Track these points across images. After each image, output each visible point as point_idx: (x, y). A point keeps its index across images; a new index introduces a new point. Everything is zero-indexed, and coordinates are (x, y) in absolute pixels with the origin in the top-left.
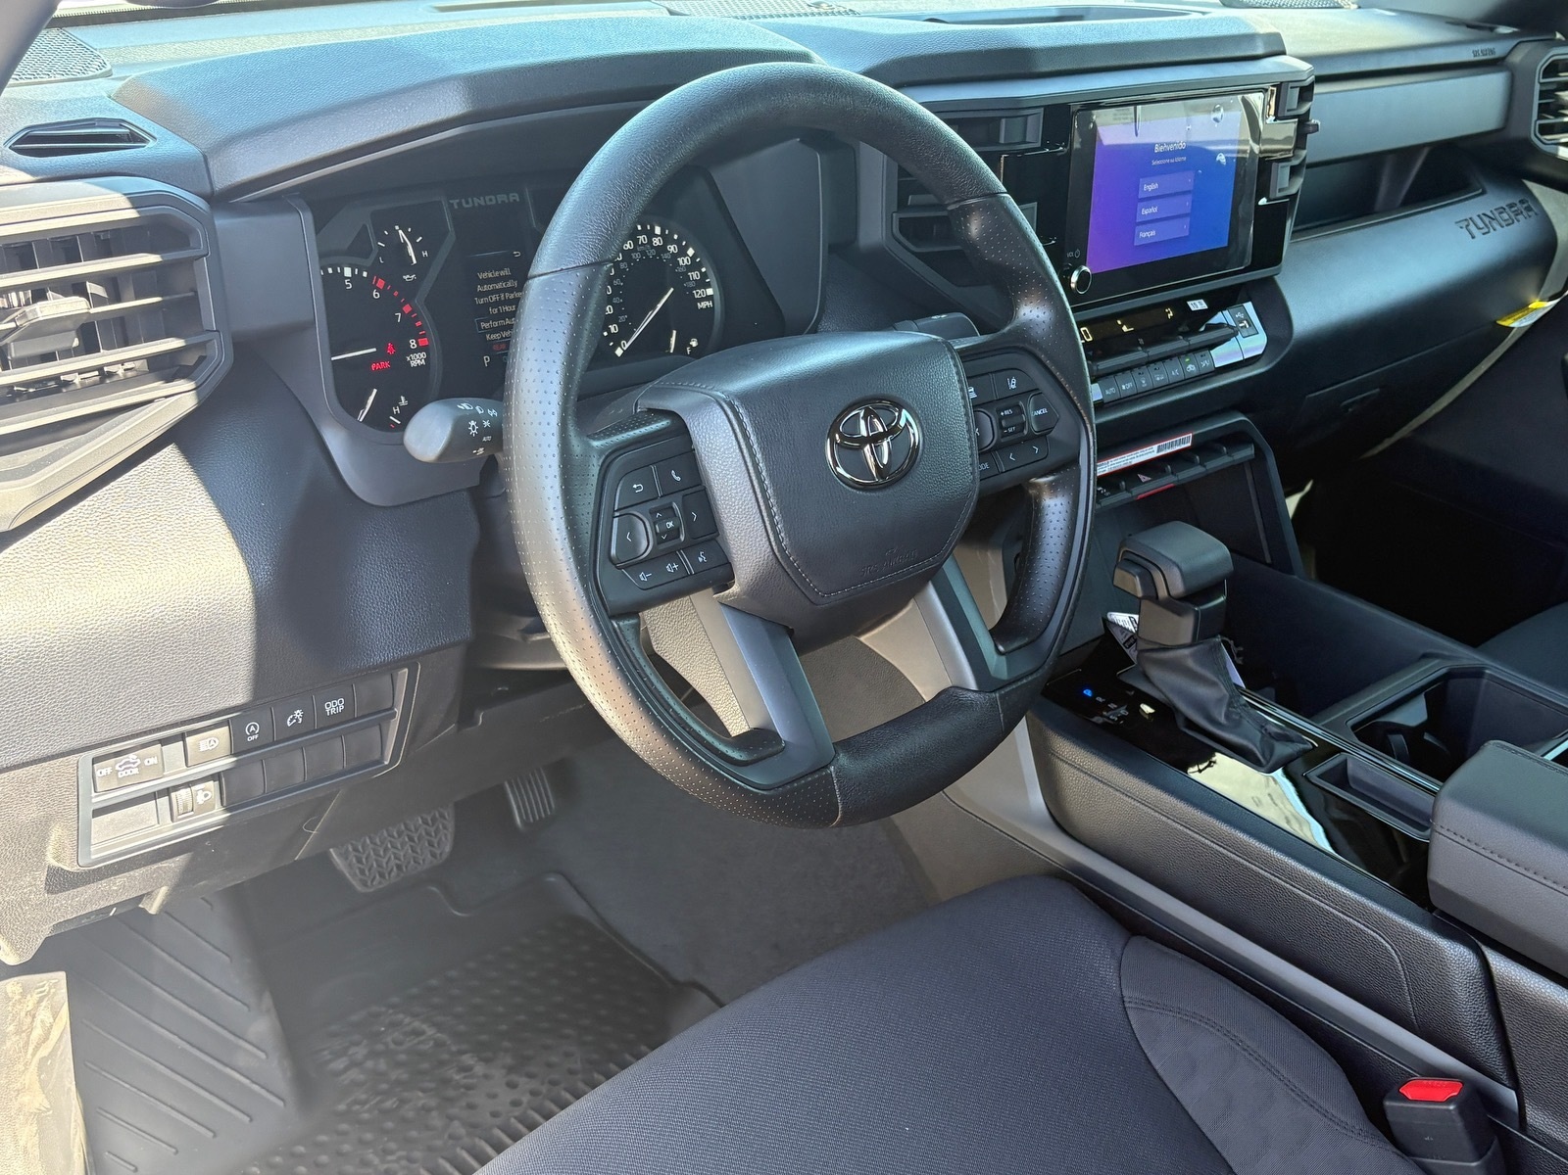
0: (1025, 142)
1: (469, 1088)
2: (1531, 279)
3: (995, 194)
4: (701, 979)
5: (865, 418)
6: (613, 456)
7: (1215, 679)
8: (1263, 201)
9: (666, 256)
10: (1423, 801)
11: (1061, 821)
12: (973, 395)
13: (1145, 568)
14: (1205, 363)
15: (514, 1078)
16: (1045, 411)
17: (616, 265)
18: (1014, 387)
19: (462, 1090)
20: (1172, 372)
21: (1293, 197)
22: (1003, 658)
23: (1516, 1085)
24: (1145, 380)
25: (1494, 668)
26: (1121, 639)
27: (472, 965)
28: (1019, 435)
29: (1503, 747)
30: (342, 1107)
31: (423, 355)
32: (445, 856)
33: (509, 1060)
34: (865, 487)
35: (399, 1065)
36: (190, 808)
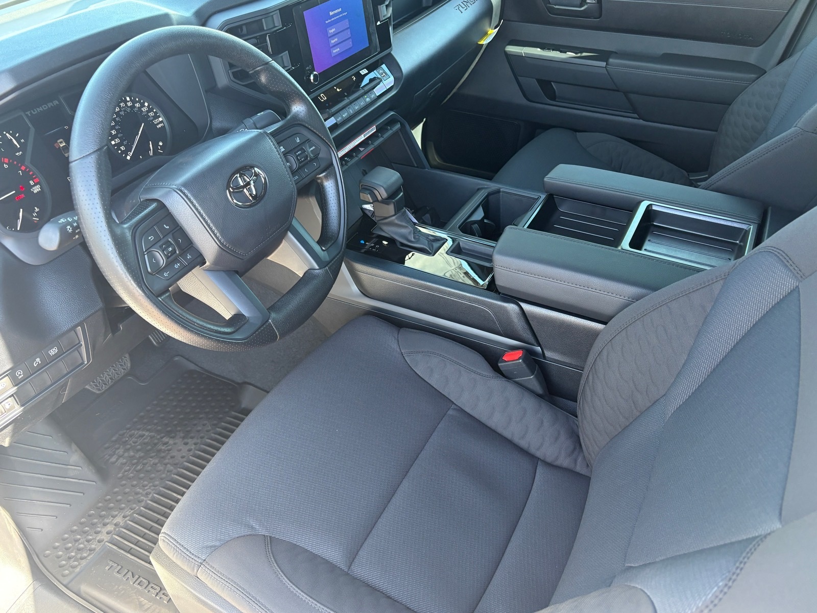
0: (275, 27)
1: (169, 450)
2: (486, 22)
3: (267, 63)
4: (246, 380)
5: (240, 177)
6: (135, 229)
7: (406, 225)
8: (379, 23)
9: (136, 109)
10: (488, 250)
11: (365, 293)
12: (283, 150)
13: (370, 190)
14: (373, 96)
15: (186, 440)
16: (314, 147)
17: (114, 120)
18: (299, 141)
19: (167, 452)
20: (361, 103)
21: (389, 18)
22: (326, 252)
23: (539, 345)
24: (351, 110)
25: (504, 188)
26: (370, 215)
27: (155, 402)
28: (306, 161)
29: (511, 228)
30: (120, 475)
31: (38, 186)
32: (129, 368)
33: (182, 435)
34: (250, 206)
35: (138, 451)
36: (4, 411)
